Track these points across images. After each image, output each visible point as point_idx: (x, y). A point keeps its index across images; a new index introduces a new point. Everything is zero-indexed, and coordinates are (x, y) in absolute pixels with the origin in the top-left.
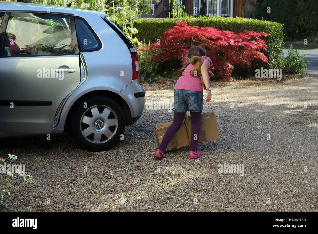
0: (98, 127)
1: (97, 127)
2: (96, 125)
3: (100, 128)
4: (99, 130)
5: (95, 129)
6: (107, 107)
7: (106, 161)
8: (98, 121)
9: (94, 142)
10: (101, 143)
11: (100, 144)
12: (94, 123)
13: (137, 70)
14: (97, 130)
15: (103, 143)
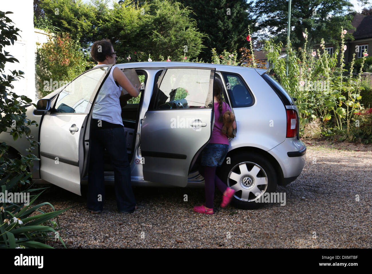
0: (247, 184)
1: (245, 184)
2: (244, 182)
3: (248, 185)
4: (247, 188)
5: (243, 186)
6: (256, 164)
7: (242, 222)
8: (247, 178)
9: (242, 199)
10: (249, 201)
11: (247, 202)
12: (242, 180)
13: (292, 128)
14: (245, 187)
15: (251, 202)
